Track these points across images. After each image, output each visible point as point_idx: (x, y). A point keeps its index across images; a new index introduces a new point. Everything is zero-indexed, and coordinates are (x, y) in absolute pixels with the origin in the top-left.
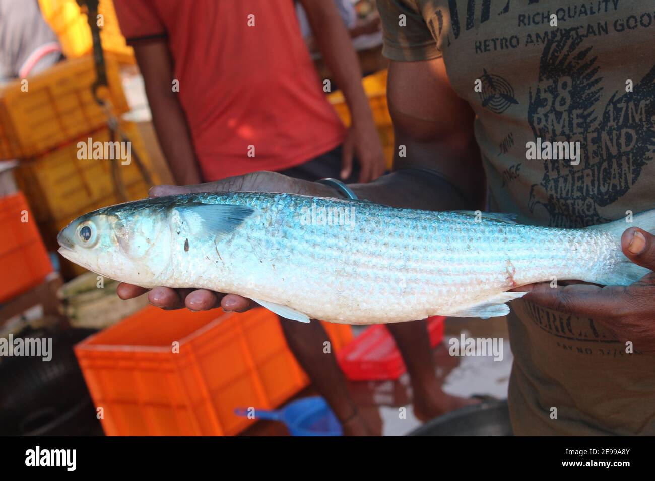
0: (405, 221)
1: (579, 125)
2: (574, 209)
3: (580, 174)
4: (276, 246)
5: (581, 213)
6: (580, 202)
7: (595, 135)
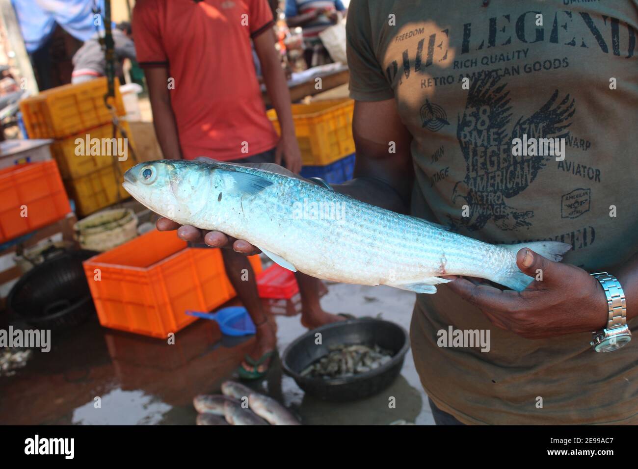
0: (376, 213)
1: (495, 140)
2: (487, 200)
3: (493, 174)
4: (284, 211)
5: (493, 202)
6: (492, 194)
7: (506, 147)
